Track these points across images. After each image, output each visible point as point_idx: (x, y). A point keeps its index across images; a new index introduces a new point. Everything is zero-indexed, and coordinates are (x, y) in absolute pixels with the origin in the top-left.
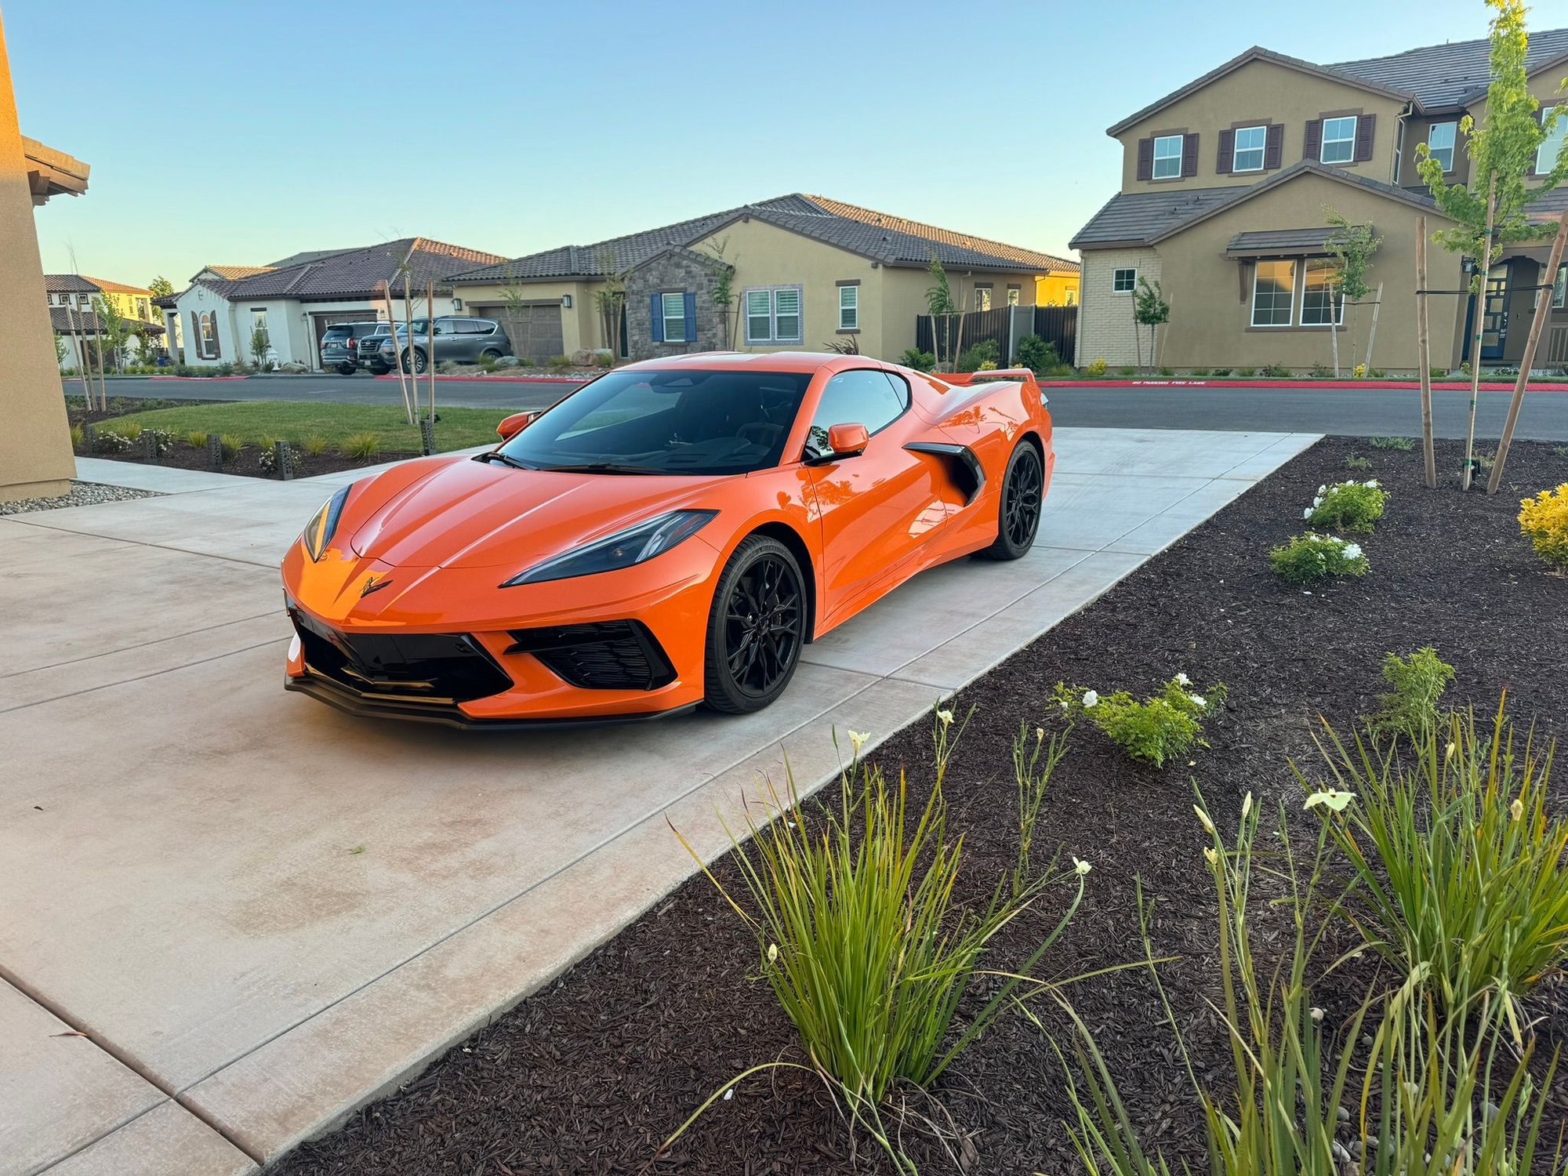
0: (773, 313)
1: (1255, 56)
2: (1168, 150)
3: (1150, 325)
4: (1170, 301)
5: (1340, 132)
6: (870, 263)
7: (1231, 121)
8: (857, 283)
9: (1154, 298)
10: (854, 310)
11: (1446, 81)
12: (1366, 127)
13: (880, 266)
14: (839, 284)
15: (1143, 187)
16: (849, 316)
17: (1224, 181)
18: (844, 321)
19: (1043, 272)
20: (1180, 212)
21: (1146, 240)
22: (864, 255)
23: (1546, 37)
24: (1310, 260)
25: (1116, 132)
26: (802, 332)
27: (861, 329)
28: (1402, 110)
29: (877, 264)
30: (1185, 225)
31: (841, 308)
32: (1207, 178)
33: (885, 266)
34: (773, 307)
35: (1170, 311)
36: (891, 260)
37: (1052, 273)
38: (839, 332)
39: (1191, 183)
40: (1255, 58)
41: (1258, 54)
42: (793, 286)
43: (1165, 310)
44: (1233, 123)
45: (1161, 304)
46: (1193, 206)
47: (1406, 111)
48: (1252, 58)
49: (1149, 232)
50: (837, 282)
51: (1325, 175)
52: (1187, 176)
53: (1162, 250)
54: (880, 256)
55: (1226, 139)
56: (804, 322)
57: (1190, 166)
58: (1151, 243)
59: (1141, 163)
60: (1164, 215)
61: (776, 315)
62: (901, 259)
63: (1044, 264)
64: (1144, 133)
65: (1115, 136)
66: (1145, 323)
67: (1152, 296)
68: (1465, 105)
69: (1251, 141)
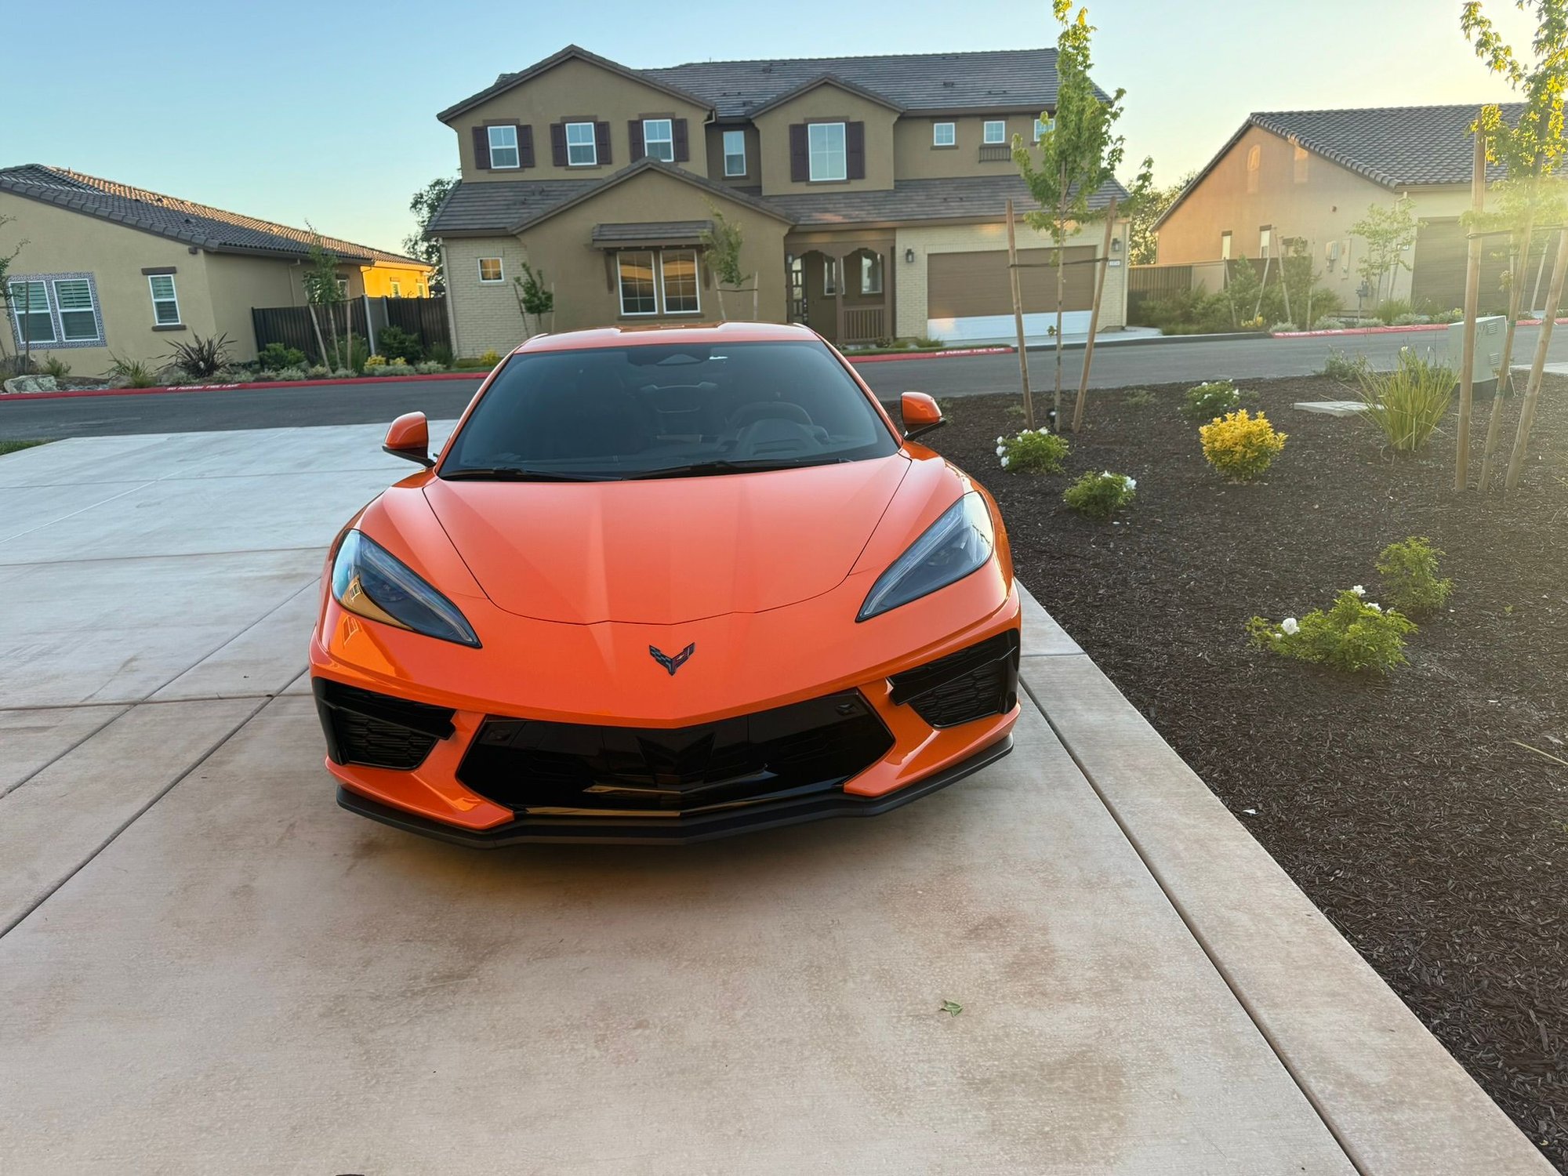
0: (54, 309)
1: (573, 54)
2: (503, 139)
3: (536, 315)
4: (552, 288)
5: (658, 134)
6: (186, 248)
7: (560, 116)
8: (173, 270)
9: (536, 288)
10: (174, 302)
11: (725, 95)
12: (680, 129)
13: (201, 252)
14: (146, 272)
15: (482, 176)
16: (167, 310)
17: (560, 174)
18: (161, 316)
19: (369, 262)
20: (530, 202)
21: (509, 230)
22: (175, 239)
23: (785, 64)
24: (665, 252)
25: (449, 117)
26: (102, 331)
27: (187, 325)
28: (706, 117)
29: (196, 248)
30: (545, 215)
31: (154, 300)
32: (544, 170)
33: (207, 252)
34: (53, 301)
35: (554, 298)
36: (214, 244)
37: (377, 263)
38: (156, 329)
39: (530, 175)
40: (573, 56)
41: (576, 52)
42: (79, 275)
43: (549, 297)
44: (562, 118)
45: (544, 293)
46: (539, 197)
47: (710, 118)
48: (570, 56)
49: (510, 220)
50: (143, 270)
51: (665, 172)
52: (527, 167)
53: (526, 239)
54: (200, 239)
55: (558, 132)
56: (104, 317)
57: (527, 155)
58: (514, 233)
59: (477, 150)
60: (515, 204)
61: (60, 311)
62: (225, 244)
63: (366, 254)
64: (476, 120)
65: (446, 123)
66: (532, 313)
67: (533, 284)
68: (751, 117)
69: (581, 136)
